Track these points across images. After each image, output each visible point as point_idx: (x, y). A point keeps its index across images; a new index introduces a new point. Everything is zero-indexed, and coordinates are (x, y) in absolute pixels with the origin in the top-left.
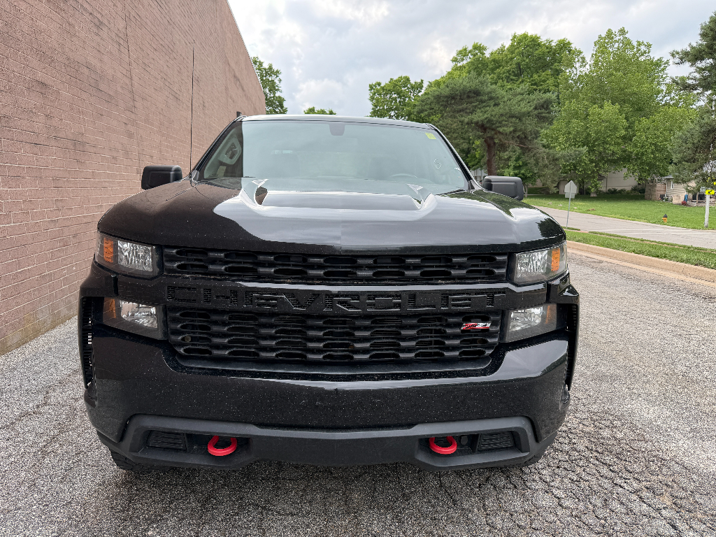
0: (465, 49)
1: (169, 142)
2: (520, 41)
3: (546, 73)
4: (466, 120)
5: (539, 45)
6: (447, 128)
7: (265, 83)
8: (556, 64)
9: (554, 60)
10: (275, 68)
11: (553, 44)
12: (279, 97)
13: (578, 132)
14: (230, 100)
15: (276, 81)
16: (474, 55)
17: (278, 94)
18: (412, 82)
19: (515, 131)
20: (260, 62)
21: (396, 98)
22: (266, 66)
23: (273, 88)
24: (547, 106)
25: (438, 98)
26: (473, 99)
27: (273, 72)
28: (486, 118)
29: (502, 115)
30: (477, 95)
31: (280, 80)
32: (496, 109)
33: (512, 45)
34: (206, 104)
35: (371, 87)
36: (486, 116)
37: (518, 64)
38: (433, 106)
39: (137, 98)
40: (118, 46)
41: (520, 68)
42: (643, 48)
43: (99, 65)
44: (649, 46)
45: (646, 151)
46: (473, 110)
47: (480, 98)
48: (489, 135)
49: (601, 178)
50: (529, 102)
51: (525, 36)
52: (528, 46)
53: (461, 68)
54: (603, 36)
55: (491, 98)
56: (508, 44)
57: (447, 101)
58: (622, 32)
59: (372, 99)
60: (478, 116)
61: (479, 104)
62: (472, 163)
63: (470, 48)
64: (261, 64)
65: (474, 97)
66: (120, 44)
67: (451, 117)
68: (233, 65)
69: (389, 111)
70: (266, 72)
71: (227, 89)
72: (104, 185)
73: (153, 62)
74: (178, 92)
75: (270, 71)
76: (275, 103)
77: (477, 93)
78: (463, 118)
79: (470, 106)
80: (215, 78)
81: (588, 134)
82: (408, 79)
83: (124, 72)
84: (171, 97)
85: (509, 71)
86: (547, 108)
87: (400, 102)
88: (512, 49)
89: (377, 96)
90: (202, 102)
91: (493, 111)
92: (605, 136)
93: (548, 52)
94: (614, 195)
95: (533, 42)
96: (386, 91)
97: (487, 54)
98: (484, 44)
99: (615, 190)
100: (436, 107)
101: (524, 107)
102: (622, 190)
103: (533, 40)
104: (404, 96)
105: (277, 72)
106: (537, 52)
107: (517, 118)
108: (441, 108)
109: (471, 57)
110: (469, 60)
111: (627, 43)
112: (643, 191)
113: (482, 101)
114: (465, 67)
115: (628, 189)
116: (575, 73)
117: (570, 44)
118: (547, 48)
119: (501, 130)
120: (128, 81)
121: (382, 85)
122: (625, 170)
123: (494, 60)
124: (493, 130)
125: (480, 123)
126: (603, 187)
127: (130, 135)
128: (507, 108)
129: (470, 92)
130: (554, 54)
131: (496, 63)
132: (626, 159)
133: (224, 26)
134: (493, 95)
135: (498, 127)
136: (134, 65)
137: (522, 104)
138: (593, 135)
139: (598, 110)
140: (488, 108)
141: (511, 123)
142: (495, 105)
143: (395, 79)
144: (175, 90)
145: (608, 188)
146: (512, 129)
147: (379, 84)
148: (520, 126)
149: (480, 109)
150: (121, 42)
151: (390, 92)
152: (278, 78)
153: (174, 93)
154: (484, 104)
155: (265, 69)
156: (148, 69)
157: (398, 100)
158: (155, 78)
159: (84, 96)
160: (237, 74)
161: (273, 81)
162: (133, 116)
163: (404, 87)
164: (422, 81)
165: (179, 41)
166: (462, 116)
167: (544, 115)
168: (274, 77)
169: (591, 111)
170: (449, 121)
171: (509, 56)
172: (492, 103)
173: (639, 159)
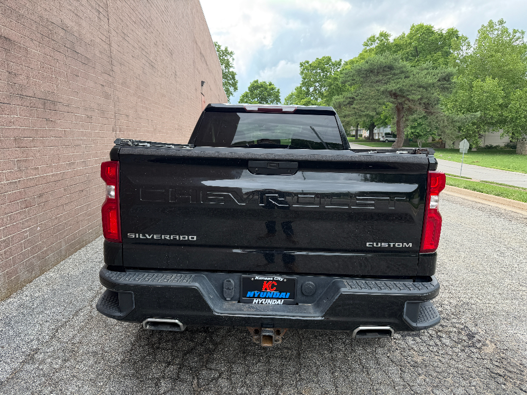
0: (374, 37)
1: (145, 104)
2: (417, 30)
3: (437, 54)
4: (382, 89)
5: (433, 32)
6: (366, 95)
7: (222, 61)
8: (446, 47)
9: (444, 44)
10: (230, 50)
11: (444, 32)
12: (232, 72)
13: (463, 100)
14: (196, 71)
15: (231, 60)
16: (381, 41)
17: (231, 70)
18: (333, 60)
19: (421, 99)
20: (219, 45)
21: (320, 73)
22: (223, 48)
23: (228, 65)
24: (449, 78)
25: (359, 71)
26: (387, 73)
27: (228, 53)
28: (398, 88)
29: (411, 86)
30: (391, 69)
31: (233, 59)
32: (407, 80)
33: (411, 33)
34: (178, 73)
35: (302, 65)
36: (398, 86)
37: (416, 48)
38: (355, 78)
39: (115, 63)
40: (97, 14)
41: (417, 51)
42: (518, 35)
43: (76, 28)
44: (523, 33)
45: (520, 116)
46: (388, 82)
47: (393, 72)
48: (399, 101)
49: (481, 136)
50: (434, 76)
51: (422, 27)
52: (424, 33)
53: (371, 50)
54: (485, 25)
55: (402, 72)
56: (407, 32)
57: (366, 74)
58: (501, 22)
59: (302, 73)
60: (392, 86)
61: (392, 77)
62: (378, 123)
63: (377, 35)
64: (219, 47)
65: (388, 71)
66: (99, 12)
67: (369, 86)
68: (199, 44)
69: (315, 83)
70: (223, 53)
71: (194, 62)
72: (77, 142)
73: (132, 33)
74: (154, 61)
75: (226, 52)
76: (229, 77)
77: (391, 68)
78: (380, 88)
79: (385, 78)
80: (185, 52)
81: (472, 102)
82: (330, 59)
83: (104, 38)
84: (147, 64)
85: (407, 53)
86: (448, 81)
87: (323, 76)
88: (411, 37)
89: (306, 71)
90: (174, 72)
91: (404, 82)
92: (486, 104)
93: (440, 38)
94: (491, 150)
95: (429, 31)
96: (312, 67)
97: (391, 40)
98: (388, 32)
99: (491, 146)
100: (357, 79)
101: (430, 80)
102: (497, 146)
103: (428, 29)
104: (326, 71)
105: (231, 53)
106: (431, 38)
107: (424, 88)
108: (362, 79)
109: (378, 42)
110: (377, 45)
111: (505, 31)
112: (514, 147)
113: (394, 74)
114: (373, 50)
115: (502, 145)
116: (462, 54)
117: (458, 32)
118: (439, 35)
119: (410, 97)
120: (106, 47)
121: (310, 63)
122: (501, 131)
123: (396, 45)
124: (404, 97)
125: (394, 91)
126: (482, 144)
127: (107, 96)
128: (416, 80)
129: (385, 67)
130: (445, 39)
131: (398, 47)
132: (502, 122)
133: (193, 13)
134: (404, 69)
135: (408, 95)
136: (114, 33)
137: (429, 77)
138: (476, 103)
139: (481, 83)
140: (400, 80)
141: (419, 91)
142: (405, 77)
143: (320, 59)
144: (151, 59)
145: (485, 145)
146: (419, 97)
147: (308, 62)
148: (426, 94)
149: (393, 80)
150: (101, 10)
151: (315, 68)
152: (232, 57)
153: (149, 61)
154: (396, 77)
155: (222, 51)
156: (127, 38)
157: (322, 74)
158: (134, 47)
159: (57, 56)
160: (203, 52)
161: (227, 60)
162: (111, 79)
163: (327, 64)
164: (341, 60)
165: (157, 18)
166: (379, 86)
167: (446, 86)
168: (229, 56)
169: (474, 83)
170: (368, 89)
171: (408, 42)
172: (403, 76)
173: (513, 122)
